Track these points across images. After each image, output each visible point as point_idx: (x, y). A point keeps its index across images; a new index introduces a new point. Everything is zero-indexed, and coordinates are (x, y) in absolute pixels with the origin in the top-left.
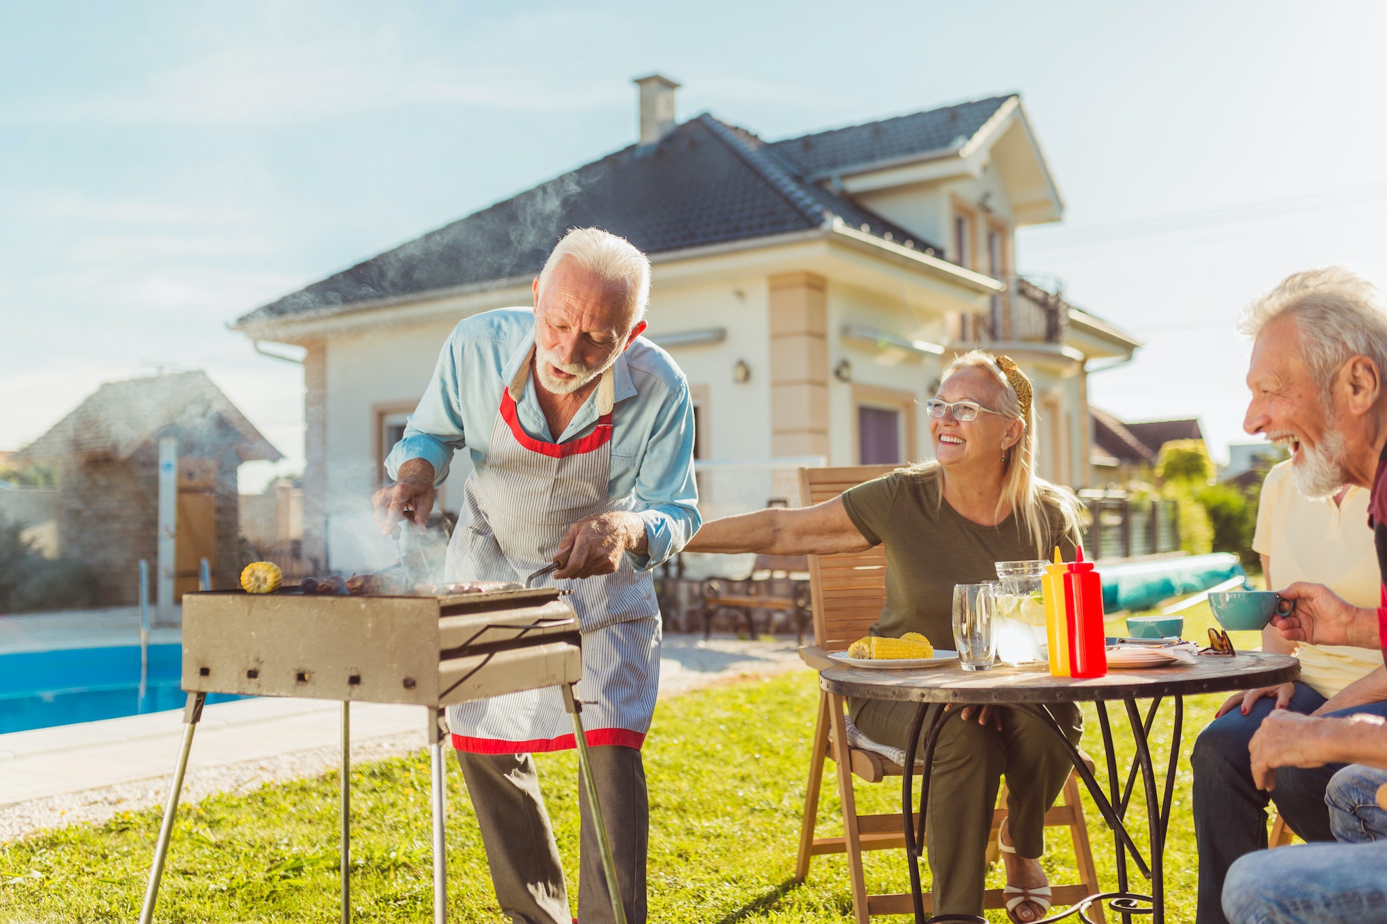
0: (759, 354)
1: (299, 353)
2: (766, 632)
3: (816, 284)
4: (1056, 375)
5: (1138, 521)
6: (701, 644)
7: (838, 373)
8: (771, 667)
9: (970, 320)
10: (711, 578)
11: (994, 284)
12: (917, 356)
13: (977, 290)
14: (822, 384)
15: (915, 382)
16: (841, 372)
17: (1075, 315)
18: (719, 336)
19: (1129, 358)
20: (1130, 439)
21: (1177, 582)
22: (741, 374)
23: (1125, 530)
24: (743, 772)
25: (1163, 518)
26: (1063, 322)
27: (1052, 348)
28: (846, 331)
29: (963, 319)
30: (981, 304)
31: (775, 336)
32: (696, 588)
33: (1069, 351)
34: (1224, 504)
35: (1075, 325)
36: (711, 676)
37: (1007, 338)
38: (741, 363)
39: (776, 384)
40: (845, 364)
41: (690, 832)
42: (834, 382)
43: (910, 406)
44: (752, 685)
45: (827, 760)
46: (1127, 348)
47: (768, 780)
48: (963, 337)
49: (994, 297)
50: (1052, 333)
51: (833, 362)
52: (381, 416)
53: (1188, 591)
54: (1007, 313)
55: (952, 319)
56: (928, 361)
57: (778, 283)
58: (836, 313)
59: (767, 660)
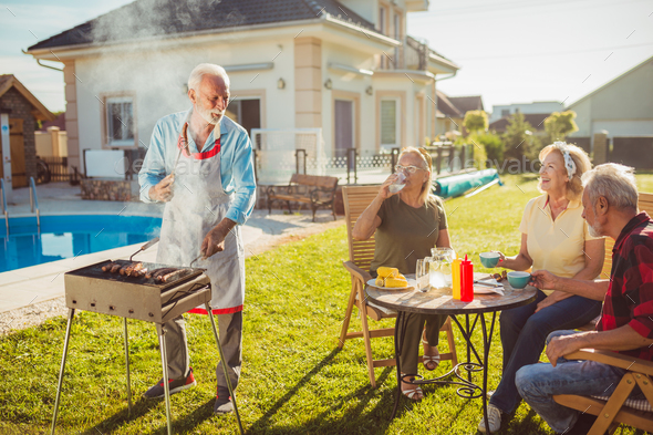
0: (289, 75)
1: (61, 65)
2: (296, 209)
3: (317, 43)
4: (423, 84)
5: (456, 153)
6: (268, 217)
7: (326, 85)
8: (302, 231)
9: (385, 57)
10: (272, 186)
11: (397, 42)
12: (361, 76)
13: (389, 45)
14: (319, 91)
15: (360, 88)
16: (327, 84)
17: (432, 56)
18: (271, 66)
19: (455, 74)
20: (450, 105)
21: (472, 183)
22: (281, 85)
23: (451, 157)
24: (305, 293)
25: (466, 152)
26: (427, 60)
27: (421, 72)
28: (330, 65)
29: (382, 58)
30: (391, 51)
31: (297, 68)
32: (264, 190)
33: (429, 74)
34: (492, 143)
35: (432, 60)
36: (277, 237)
37: (401, 68)
38: (281, 79)
39: (297, 90)
40: (329, 81)
41: (291, 325)
42: (324, 89)
43: (357, 99)
44: (298, 244)
45: (355, 307)
46: (453, 70)
47: (317, 298)
48: (382, 67)
49: (396, 47)
50: (422, 66)
51: (324, 80)
52: (105, 98)
53: (477, 186)
54: (402, 56)
55: (377, 58)
56: (365, 78)
57: (299, 42)
58: (325, 57)
59: (300, 227)
